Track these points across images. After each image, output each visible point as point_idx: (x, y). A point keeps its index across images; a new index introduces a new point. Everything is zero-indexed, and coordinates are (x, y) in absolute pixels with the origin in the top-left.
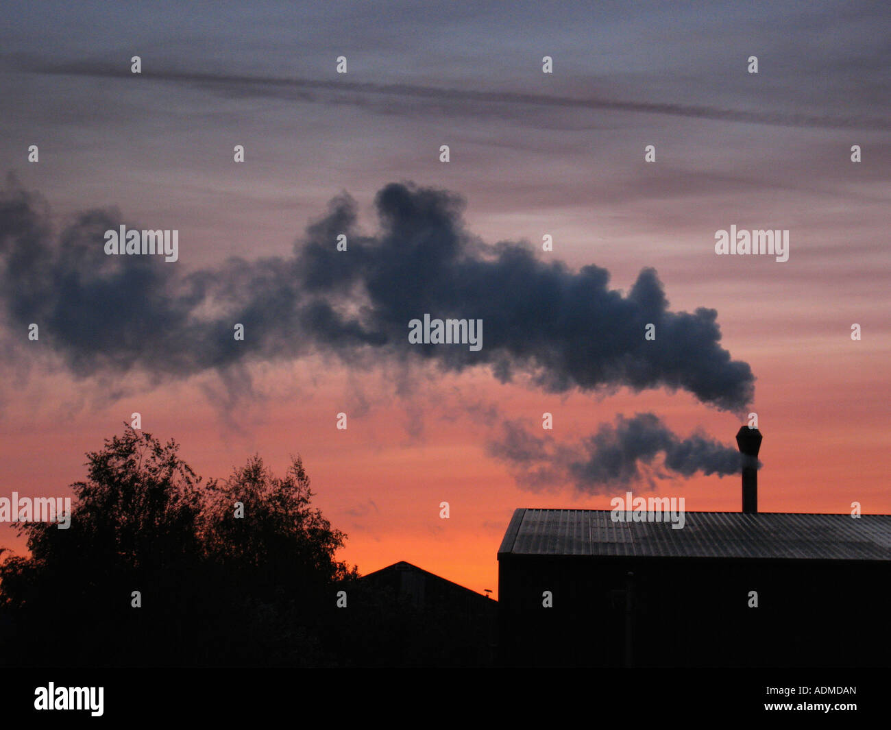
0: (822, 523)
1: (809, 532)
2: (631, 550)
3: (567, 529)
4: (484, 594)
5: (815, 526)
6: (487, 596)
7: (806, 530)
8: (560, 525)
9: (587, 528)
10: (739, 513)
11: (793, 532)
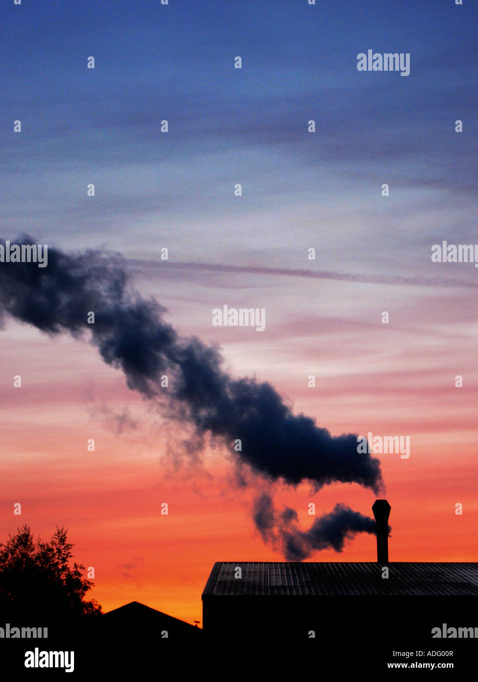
0: (435, 570)
1: (425, 576)
2: (297, 591)
3: (252, 577)
4: (194, 624)
5: (429, 571)
6: (196, 626)
7: (422, 574)
8: (247, 574)
9: (266, 576)
10: (375, 563)
11: (414, 576)
